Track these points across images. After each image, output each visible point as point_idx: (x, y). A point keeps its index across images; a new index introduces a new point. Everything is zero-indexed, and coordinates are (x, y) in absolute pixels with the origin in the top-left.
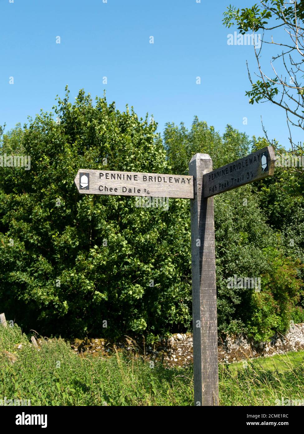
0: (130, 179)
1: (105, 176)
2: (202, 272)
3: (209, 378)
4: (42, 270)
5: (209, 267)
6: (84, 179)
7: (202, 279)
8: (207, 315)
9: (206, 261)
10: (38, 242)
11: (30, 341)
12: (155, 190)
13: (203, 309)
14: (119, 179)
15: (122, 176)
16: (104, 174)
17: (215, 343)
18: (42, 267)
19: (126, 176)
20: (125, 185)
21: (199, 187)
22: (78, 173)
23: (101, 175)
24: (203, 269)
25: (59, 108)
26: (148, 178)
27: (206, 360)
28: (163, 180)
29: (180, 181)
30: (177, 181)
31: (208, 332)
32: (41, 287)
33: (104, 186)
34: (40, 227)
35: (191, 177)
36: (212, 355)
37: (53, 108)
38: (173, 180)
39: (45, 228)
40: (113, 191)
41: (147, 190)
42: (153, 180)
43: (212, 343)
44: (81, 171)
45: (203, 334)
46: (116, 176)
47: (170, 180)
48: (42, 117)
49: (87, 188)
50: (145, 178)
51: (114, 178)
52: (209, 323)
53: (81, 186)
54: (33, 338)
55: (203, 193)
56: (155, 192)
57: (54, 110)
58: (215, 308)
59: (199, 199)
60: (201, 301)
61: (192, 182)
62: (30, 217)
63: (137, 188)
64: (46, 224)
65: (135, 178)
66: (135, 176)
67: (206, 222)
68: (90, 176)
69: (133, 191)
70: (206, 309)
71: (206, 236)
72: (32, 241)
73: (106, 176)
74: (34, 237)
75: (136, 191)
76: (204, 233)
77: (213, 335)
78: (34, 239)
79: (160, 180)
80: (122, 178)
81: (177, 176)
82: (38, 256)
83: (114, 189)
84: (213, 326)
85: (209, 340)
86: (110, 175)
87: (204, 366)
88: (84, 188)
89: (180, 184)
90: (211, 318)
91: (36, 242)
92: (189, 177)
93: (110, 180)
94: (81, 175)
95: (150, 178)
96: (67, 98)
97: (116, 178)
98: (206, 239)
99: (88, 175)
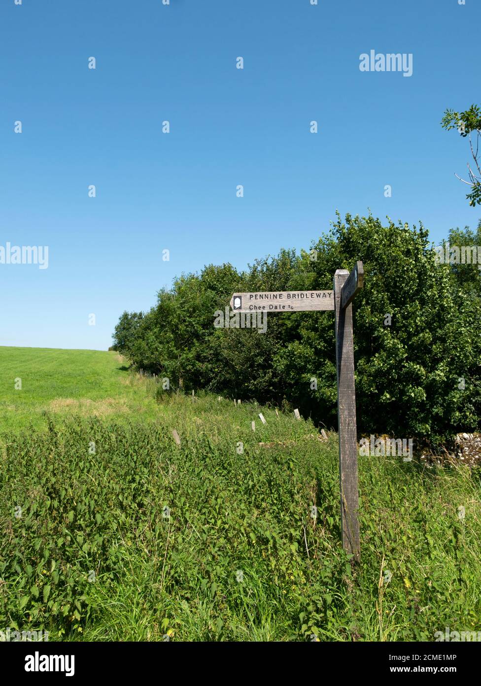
0: (276, 298)
1: (254, 297)
2: (341, 374)
3: (348, 469)
4: (328, 372)
5: (347, 370)
6: (237, 301)
7: (341, 381)
8: (346, 413)
9: (345, 365)
10: (325, 347)
11: (321, 433)
12: (298, 305)
13: (342, 407)
14: (266, 298)
15: (269, 296)
16: (254, 295)
17: (354, 437)
18: (328, 370)
19: (272, 296)
20: (271, 303)
21: (338, 299)
22: (233, 296)
23: (251, 296)
24: (342, 372)
25: (335, 231)
26: (291, 295)
27: (345, 452)
28: (305, 297)
29: (321, 296)
30: (318, 296)
31: (347, 428)
32: (328, 387)
33: (254, 306)
34: (325, 335)
35: (332, 292)
36: (351, 449)
37: (330, 231)
38: (315, 296)
39: (329, 336)
40: (261, 309)
41: (291, 305)
42: (297, 297)
43: (352, 438)
44: (235, 294)
45: (342, 429)
46: (264, 296)
47: (312, 295)
48: (324, 239)
49: (240, 308)
50: (289, 296)
51: (262, 298)
52: (347, 420)
53: (235, 307)
54: (323, 431)
55: (341, 305)
56: (298, 307)
57: (331, 232)
58: (354, 407)
59: (338, 310)
60: (340, 401)
61: (332, 296)
62: (316, 325)
63: (282, 304)
64: (330, 333)
65: (280, 296)
66: (280, 295)
67: (345, 331)
68: (242, 298)
69: (278, 308)
70: (345, 407)
71: (344, 343)
72: (319, 347)
73: (256, 297)
74: (321, 343)
75: (281, 307)
76: (343, 340)
77: (352, 431)
78: (321, 345)
79: (302, 297)
80: (269, 298)
81: (318, 292)
82: (325, 361)
83: (262, 307)
84: (352, 423)
85: (348, 435)
86: (259, 296)
87: (343, 458)
88: (237, 308)
89: (321, 299)
90: (350, 416)
91: (323, 348)
92: (330, 291)
93: (259, 300)
94: (235, 298)
95: (294, 295)
96: (339, 221)
97: (264, 298)
98: (344, 346)
99: (240, 297)
